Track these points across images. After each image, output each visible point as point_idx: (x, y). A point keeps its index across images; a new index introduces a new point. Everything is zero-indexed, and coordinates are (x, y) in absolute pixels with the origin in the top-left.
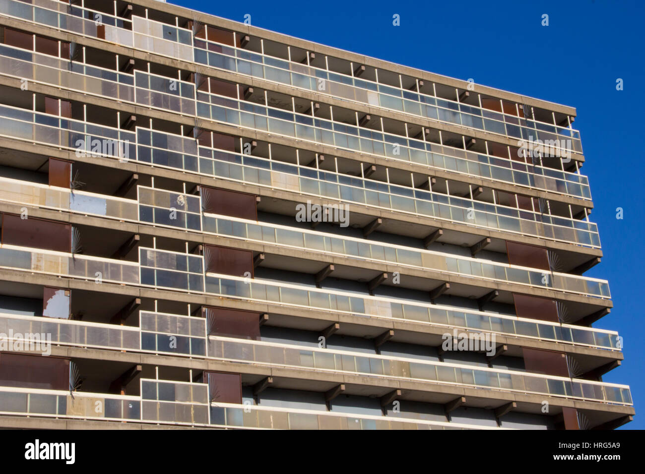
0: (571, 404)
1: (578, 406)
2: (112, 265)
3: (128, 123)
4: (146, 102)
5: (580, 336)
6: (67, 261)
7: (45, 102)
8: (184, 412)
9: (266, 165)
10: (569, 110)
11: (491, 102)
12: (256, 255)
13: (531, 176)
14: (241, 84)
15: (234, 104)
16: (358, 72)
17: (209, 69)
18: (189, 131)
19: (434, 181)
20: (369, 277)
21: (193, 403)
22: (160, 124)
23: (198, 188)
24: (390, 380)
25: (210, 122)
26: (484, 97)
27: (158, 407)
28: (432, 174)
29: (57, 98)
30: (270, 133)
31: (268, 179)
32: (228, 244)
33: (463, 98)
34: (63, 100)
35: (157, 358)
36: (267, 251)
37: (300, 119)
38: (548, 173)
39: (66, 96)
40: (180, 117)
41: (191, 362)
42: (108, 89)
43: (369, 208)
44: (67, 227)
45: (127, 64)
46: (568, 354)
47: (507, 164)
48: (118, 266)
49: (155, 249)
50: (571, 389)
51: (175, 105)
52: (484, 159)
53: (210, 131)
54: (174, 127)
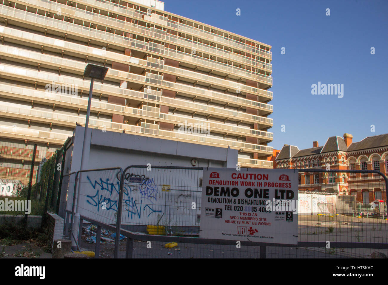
0: (257, 122)
1: (259, 123)
2: (139, 76)
3: (147, 40)
4: (152, 35)
5: (263, 106)
6: (127, 74)
7: (126, 34)
8: (153, 114)
9: (183, 54)
10: (270, 47)
11: (248, 42)
12: (177, 77)
13: (256, 63)
14: (179, 32)
15: (176, 37)
16: (212, 31)
17: (171, 28)
18: (163, 43)
19: (229, 62)
20: (208, 85)
21: (155, 112)
22: (155, 41)
23: (164, 58)
24: (209, 112)
25: (169, 41)
26: (246, 41)
27: (146, 112)
28: (229, 60)
29: (129, 33)
30: (185, 45)
31: (182, 57)
32: (169, 73)
33: (241, 40)
34: (131, 34)
35: (148, 100)
36: (180, 76)
37: (194, 42)
38: (261, 62)
39: (132, 33)
40: (161, 40)
41: (156, 102)
42: (143, 32)
43: (210, 67)
44: (128, 66)
45: (149, 26)
46: (258, 110)
47: (250, 59)
48: (140, 77)
49: (150, 73)
50: (257, 118)
51: (160, 36)
52: (244, 57)
53: (168, 44)
54: (159, 42)
